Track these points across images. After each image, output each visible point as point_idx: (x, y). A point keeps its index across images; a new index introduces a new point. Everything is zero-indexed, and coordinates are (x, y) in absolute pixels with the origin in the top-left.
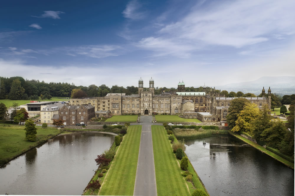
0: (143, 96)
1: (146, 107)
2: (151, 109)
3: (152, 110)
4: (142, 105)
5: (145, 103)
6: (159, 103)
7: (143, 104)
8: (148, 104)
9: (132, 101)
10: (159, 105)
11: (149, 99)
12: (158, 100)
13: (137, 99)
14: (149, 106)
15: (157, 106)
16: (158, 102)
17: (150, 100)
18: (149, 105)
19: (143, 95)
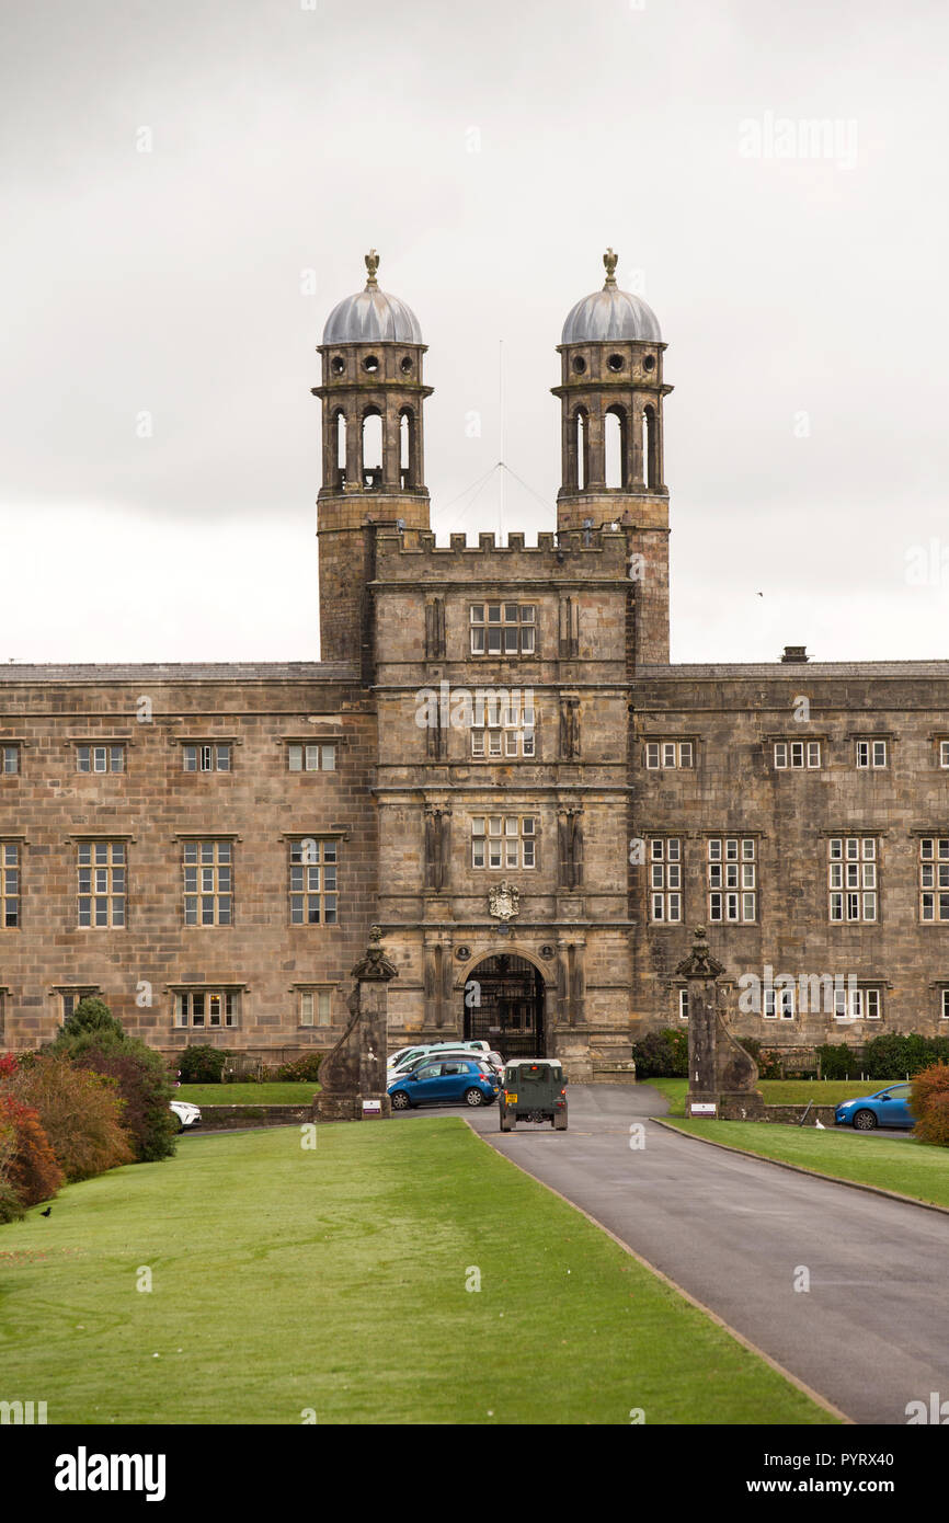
0: (435, 646)
1: (504, 908)
2: (604, 953)
3: (618, 971)
4: (402, 861)
5: (464, 821)
6: (782, 811)
7: (436, 843)
8: (548, 824)
9: (181, 781)
10: (779, 867)
11: (569, 730)
12: (758, 753)
13: (293, 728)
14: (571, 876)
15: (746, 882)
16: (755, 802)
17: (592, 739)
18: (571, 842)
19: (437, 622)
